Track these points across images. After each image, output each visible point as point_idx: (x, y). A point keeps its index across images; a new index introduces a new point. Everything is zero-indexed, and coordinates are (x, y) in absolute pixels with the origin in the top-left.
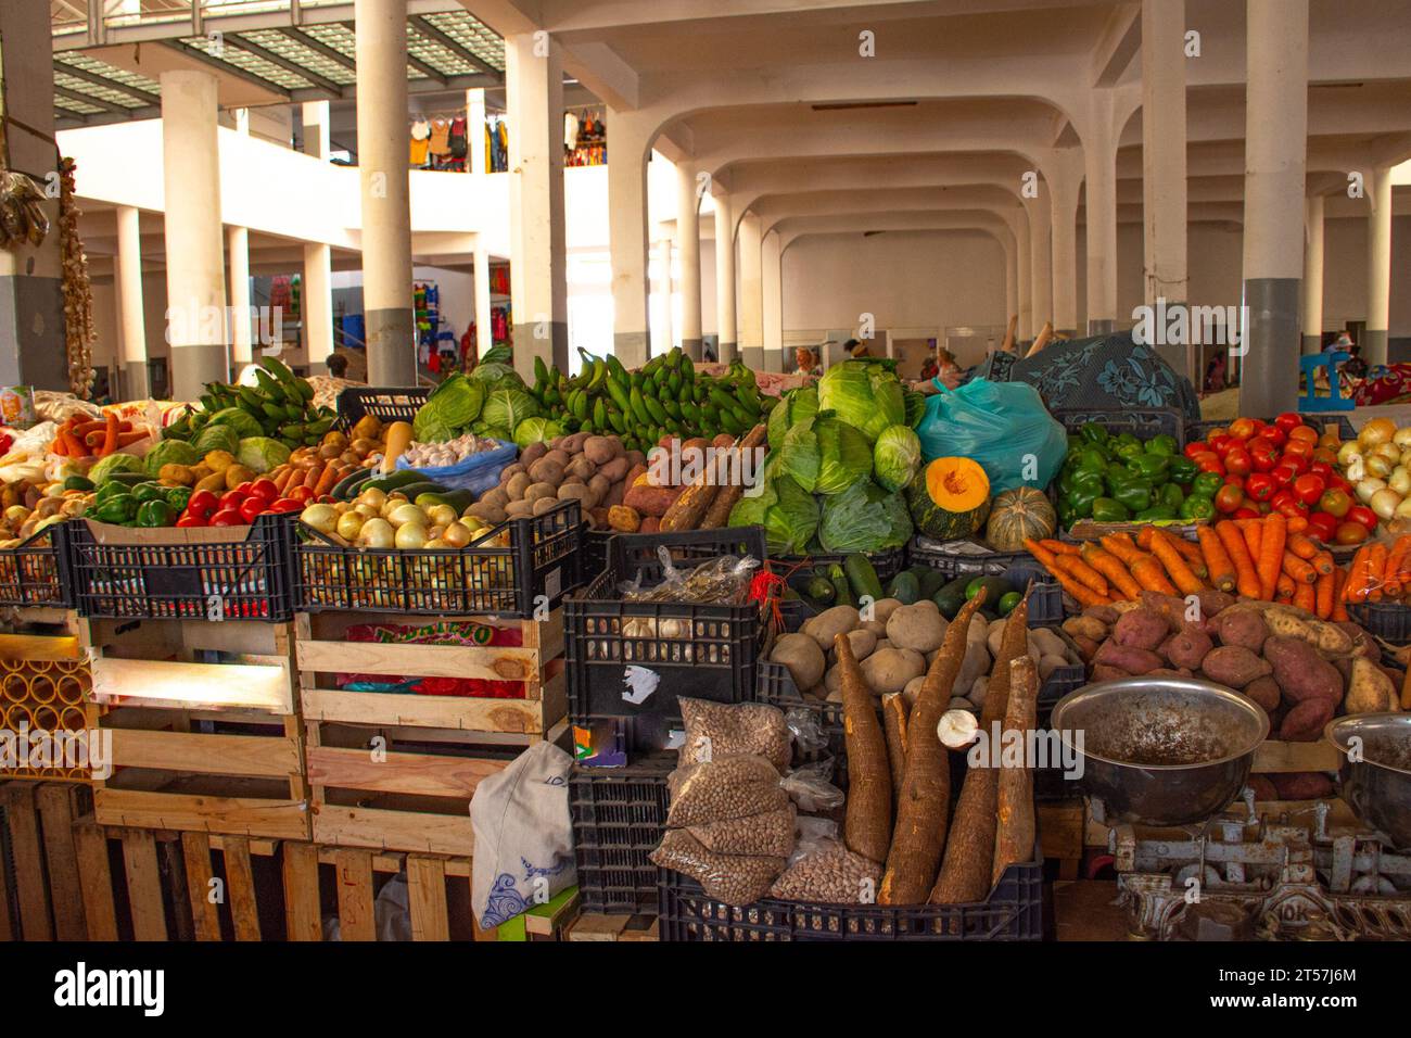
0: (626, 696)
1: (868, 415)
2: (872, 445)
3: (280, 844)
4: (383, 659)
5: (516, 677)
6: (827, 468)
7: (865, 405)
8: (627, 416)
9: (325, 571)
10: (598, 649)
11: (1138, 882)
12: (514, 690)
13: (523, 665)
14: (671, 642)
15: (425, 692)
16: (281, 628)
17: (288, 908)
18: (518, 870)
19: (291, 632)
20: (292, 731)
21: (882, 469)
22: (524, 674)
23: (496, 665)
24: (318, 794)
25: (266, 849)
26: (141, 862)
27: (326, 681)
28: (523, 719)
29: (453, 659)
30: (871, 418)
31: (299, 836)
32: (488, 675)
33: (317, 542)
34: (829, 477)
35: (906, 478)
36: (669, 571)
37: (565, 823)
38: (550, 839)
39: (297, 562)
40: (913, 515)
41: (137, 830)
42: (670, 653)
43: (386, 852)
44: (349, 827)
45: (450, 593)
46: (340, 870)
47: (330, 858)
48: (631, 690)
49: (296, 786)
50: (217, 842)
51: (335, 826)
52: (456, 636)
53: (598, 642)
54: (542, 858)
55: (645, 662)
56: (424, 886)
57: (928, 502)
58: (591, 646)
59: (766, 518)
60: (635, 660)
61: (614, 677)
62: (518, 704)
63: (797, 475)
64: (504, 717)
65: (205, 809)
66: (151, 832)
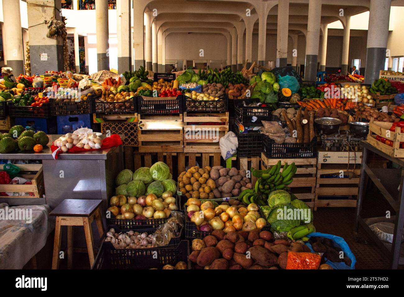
0: (252, 121)
1: (272, 81)
2: (272, 85)
3: (177, 153)
5: (224, 121)
6: (267, 89)
7: (271, 79)
9: (190, 104)
11: (326, 141)
12: (224, 124)
13: (226, 120)
16: (181, 115)
18: (230, 150)
19: (183, 115)
20: (182, 133)
21: (275, 89)
23: (221, 120)
24: (185, 144)
25: (175, 154)
26: (148, 159)
27: (188, 124)
28: (225, 128)
29: (213, 119)
31: (181, 152)
32: (220, 121)
33: (189, 99)
34: (267, 91)
35: (279, 91)
36: (245, 105)
37: (237, 143)
38: (235, 145)
39: (185, 103)
40: (279, 97)
41: (147, 153)
42: (259, 114)
43: (198, 153)
44: (191, 149)
45: (213, 108)
46: (189, 157)
47: (188, 155)
48: (253, 120)
49: (181, 142)
50: (165, 154)
51: (188, 149)
53: (249, 113)
54: (234, 148)
55: (256, 116)
56: (205, 158)
57: (282, 95)
60: (254, 116)
61: (251, 118)
62: (225, 126)
63: (262, 90)
64: (222, 128)
65: (163, 148)
66: (150, 153)
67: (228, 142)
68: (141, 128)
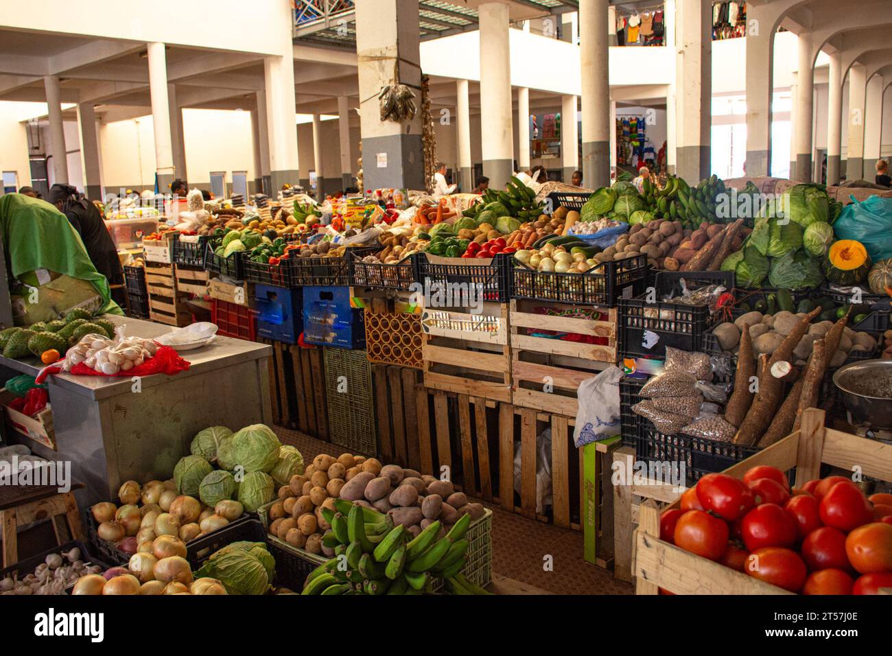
0: (644, 345)
1: (803, 215)
2: (803, 230)
3: (498, 404)
4: (546, 323)
5: (605, 335)
6: (773, 243)
7: (802, 210)
8: (687, 211)
9: (524, 281)
10: (633, 322)
12: (604, 341)
13: (608, 330)
14: (665, 321)
15: (567, 339)
16: (503, 305)
17: (500, 433)
18: (595, 422)
19: (508, 307)
20: (507, 354)
21: (807, 244)
22: (608, 334)
23: (596, 329)
24: (516, 383)
25: (492, 405)
26: (441, 404)
27: (522, 331)
28: (607, 355)
29: (577, 325)
30: (805, 217)
31: (506, 401)
32: (592, 333)
33: (521, 267)
34: (774, 247)
35: (821, 250)
36: (685, 291)
37: (618, 404)
38: (610, 409)
39: (512, 276)
40: (822, 270)
41: (440, 391)
42: (665, 326)
43: (543, 412)
44: (528, 399)
45: (577, 294)
46: (523, 418)
47: (519, 412)
48: (646, 342)
49: (507, 378)
50: (472, 400)
51: (523, 398)
52: (583, 315)
53: (633, 318)
54: (606, 418)
55: (653, 329)
56: (558, 429)
57: (829, 264)
58: (629, 320)
59: (737, 267)
60: (648, 328)
61: (639, 335)
62: (605, 348)
63: (757, 246)
64: (598, 354)
65: (469, 384)
66: (446, 392)
67: (594, 397)
68: (427, 330)
